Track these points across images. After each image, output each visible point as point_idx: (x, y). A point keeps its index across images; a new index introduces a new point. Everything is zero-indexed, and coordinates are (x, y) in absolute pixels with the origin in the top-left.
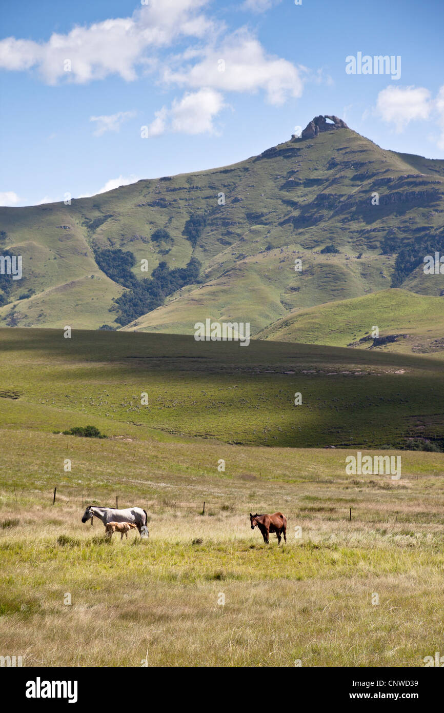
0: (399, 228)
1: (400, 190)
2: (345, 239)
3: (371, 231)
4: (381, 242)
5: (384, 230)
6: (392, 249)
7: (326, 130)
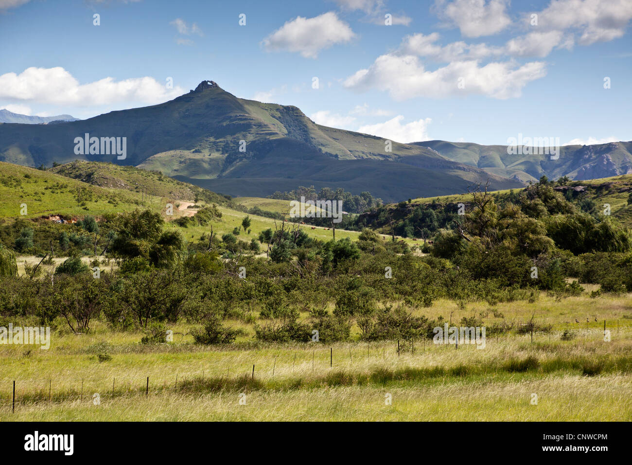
0: (231, 141)
1: (234, 122)
2: (206, 145)
3: (219, 142)
4: (222, 148)
5: (225, 142)
6: (227, 152)
7: (208, 88)
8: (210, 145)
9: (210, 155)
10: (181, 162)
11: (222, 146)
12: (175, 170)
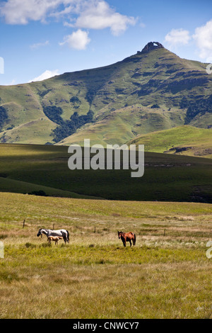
0: (188, 96)
1: (189, 78)
2: (163, 101)
3: (175, 97)
4: (180, 103)
5: (181, 97)
7: (154, 49)
8: (166, 101)
9: (169, 110)
10: (142, 117)
12: (138, 125)
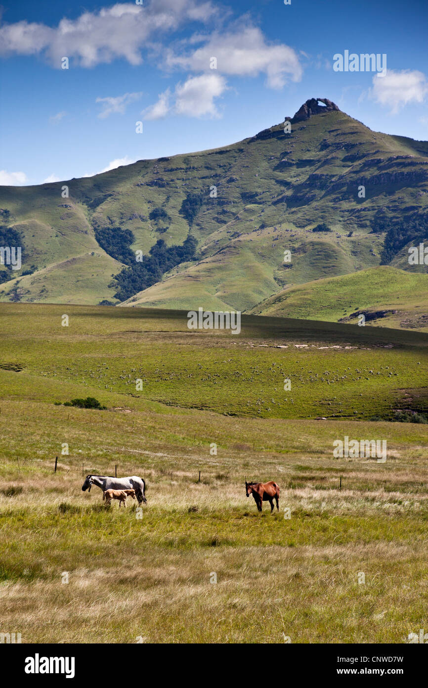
0: (388, 207)
1: (389, 171)
3: (361, 210)
4: (371, 221)
5: (374, 210)
6: (382, 228)
7: (318, 112)
8: (342, 217)
9: (349, 236)
10: (294, 250)
11: (369, 218)
